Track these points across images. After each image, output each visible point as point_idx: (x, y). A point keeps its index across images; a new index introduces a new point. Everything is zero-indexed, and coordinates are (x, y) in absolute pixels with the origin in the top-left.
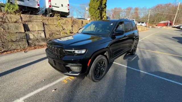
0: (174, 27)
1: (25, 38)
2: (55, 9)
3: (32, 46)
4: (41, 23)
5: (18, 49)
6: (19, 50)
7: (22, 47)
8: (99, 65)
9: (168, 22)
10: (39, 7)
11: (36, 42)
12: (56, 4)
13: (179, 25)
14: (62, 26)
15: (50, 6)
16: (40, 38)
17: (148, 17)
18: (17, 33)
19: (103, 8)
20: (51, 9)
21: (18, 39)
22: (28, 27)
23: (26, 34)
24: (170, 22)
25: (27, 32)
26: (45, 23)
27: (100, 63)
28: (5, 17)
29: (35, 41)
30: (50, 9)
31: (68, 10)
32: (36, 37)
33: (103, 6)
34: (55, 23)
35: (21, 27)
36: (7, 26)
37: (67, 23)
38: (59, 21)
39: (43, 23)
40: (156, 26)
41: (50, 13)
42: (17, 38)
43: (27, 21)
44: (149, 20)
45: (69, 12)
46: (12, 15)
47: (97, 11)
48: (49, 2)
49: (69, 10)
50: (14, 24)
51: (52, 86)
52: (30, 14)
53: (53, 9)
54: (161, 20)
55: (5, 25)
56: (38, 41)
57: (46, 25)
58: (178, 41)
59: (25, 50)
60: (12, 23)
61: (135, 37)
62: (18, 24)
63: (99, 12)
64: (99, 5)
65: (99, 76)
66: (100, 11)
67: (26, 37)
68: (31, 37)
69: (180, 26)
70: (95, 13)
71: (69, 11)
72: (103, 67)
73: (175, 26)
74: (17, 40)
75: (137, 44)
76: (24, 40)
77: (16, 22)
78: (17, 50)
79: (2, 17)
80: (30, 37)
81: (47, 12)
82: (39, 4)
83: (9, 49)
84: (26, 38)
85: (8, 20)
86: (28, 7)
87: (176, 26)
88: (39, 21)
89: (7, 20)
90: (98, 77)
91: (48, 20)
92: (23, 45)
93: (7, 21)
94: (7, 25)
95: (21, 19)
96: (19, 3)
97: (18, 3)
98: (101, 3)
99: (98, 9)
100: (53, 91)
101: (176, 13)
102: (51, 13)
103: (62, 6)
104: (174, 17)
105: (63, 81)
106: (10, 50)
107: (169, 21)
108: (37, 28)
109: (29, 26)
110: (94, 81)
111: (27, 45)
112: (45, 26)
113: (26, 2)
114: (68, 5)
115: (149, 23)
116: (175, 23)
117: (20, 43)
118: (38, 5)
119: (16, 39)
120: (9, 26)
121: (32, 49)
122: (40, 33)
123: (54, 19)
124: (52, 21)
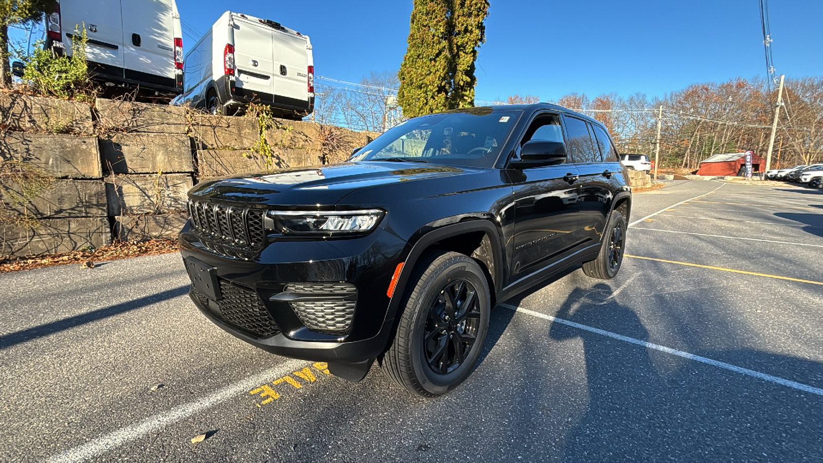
0: (774, 178)
1: (98, 205)
2: (250, 84)
3: (132, 240)
4: (184, 138)
5: (61, 255)
6: (66, 258)
7: (82, 244)
8: (449, 304)
9: (744, 157)
10: (179, 72)
11: (152, 223)
12: (255, 63)
13: (795, 170)
14: (278, 158)
15: (230, 72)
16: (170, 205)
17: (654, 136)
18: (66, 177)
19: (463, 88)
20: (233, 83)
21: (66, 206)
22: (122, 154)
23: (106, 184)
24: (754, 156)
25: (112, 178)
26: (200, 138)
27: (452, 291)
28: (17, 109)
29: (147, 222)
30: (226, 84)
31: (306, 87)
32: (154, 200)
33: (462, 78)
34: (245, 141)
35: (87, 153)
36: (21, 148)
37: (302, 143)
38: (265, 132)
39: (191, 139)
40: (694, 173)
41: (229, 99)
42: (61, 200)
43: (117, 130)
44: (661, 151)
45: (312, 99)
46: (54, 101)
47: (433, 97)
48: (225, 54)
49: (311, 90)
50: (58, 137)
51: (193, 416)
52: (137, 100)
53: (242, 83)
54: (710, 150)
55: (13, 141)
56: (160, 218)
57: (205, 147)
58: (805, 229)
59: (92, 257)
60: (50, 133)
61: (610, 196)
62: (76, 141)
63: (443, 101)
64: (441, 73)
65: (447, 366)
66: (447, 98)
67: (105, 200)
68: (132, 198)
69: (798, 173)
70: (428, 107)
71: (311, 95)
72: (468, 315)
73: (774, 172)
74: (61, 211)
75: (622, 225)
76: (94, 211)
77: (67, 131)
78: (53, 258)
79: (7, 105)
80: (125, 199)
81: (216, 95)
82: (181, 61)
83: (17, 254)
84: (103, 205)
85: (32, 121)
86: (131, 74)
87: (783, 174)
88: (173, 129)
89: (27, 118)
90: (444, 372)
91: (214, 127)
92: (89, 235)
93: (28, 125)
94: (25, 141)
95: (94, 119)
96: (93, 53)
97: (90, 53)
98: (452, 67)
99: (439, 91)
100: (194, 441)
101: (772, 120)
102: (231, 102)
103: (283, 70)
104: (767, 136)
105: (256, 391)
106: (23, 258)
107: (748, 153)
108: (161, 161)
109: (125, 149)
110: (418, 387)
111: (106, 236)
112: (200, 152)
113: (126, 51)
114: (311, 69)
115: (662, 159)
116: (774, 160)
117: (73, 225)
118: (179, 66)
119: (55, 208)
120: (31, 147)
121: (127, 255)
122: (174, 185)
123: (245, 123)
124: (235, 131)
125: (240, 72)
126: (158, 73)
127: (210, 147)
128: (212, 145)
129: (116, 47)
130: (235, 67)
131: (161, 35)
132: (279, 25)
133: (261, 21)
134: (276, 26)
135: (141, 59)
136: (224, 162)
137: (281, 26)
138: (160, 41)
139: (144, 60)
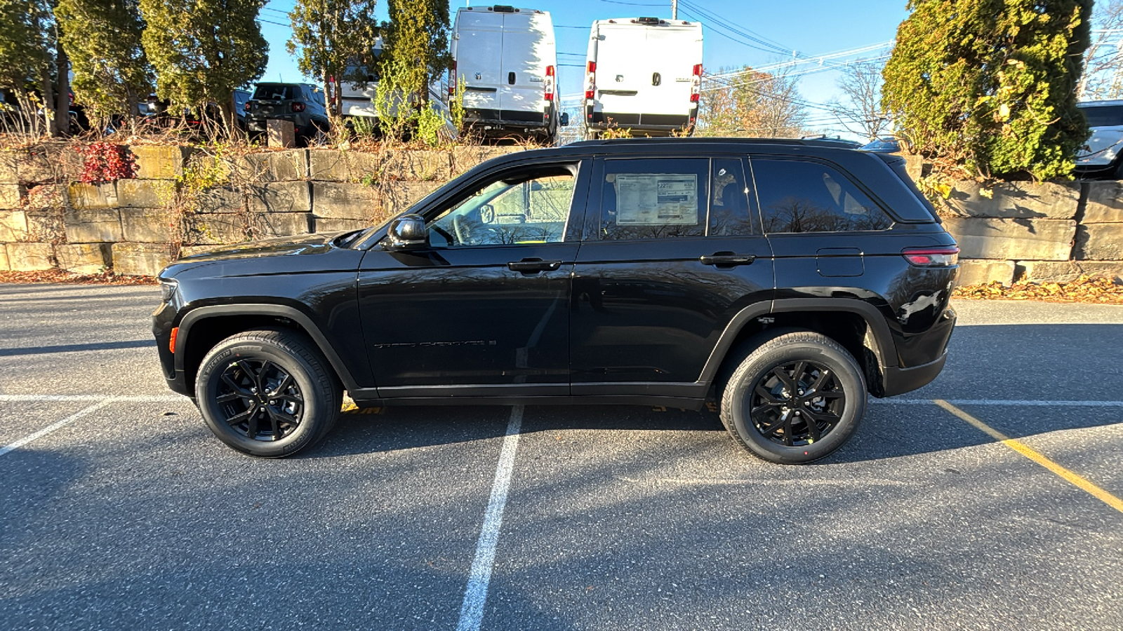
10: (548, 104)
20: (592, 108)
31: (689, 98)
45: (695, 112)
49: (695, 98)
50: (424, 185)
53: (601, 106)
63: (958, 76)
71: (694, 106)
77: (433, 178)
95: (451, 166)
97: (473, 100)
103: (656, 80)
113: (503, 91)
114: (697, 70)
118: (548, 97)
125: (601, 92)
126: (529, 109)
127: (544, 187)
128: (547, 185)
129: (494, 90)
130: (595, 87)
131: (534, 66)
132: (656, 19)
133: (633, 22)
134: (653, 22)
135: (515, 97)
136: (555, 203)
137: (660, 19)
138: (533, 75)
139: (518, 97)
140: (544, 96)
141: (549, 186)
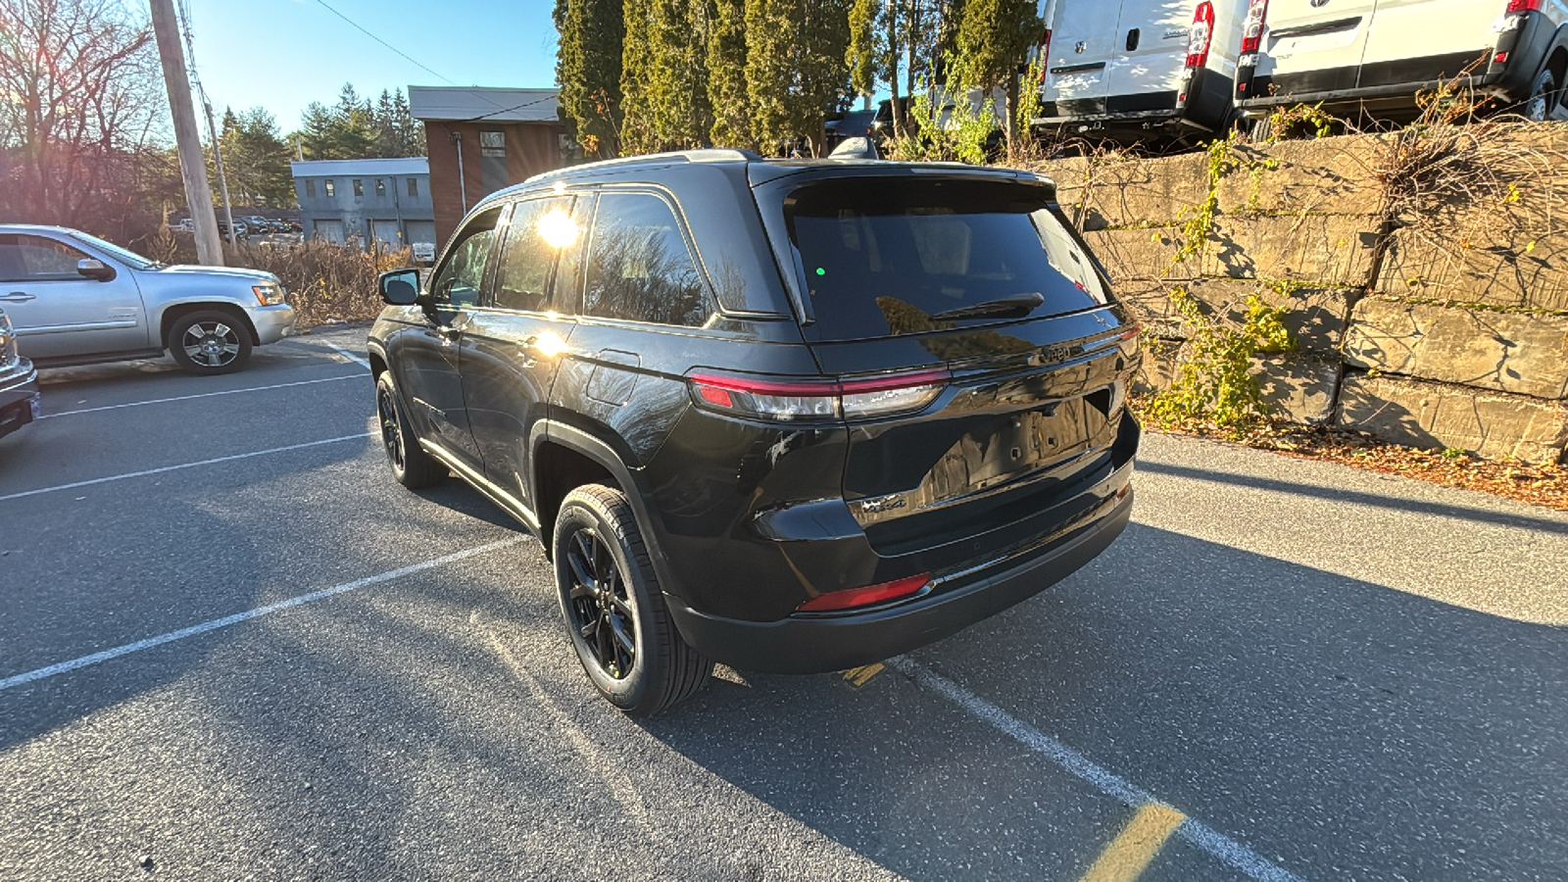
14: (1228, 242)
91: (1124, 186)
123: (1181, 167)
124: (1159, 188)
125: (1272, 36)
126: (1156, 88)
127: (1112, 224)
128: (1116, 220)
129: (1101, 66)
130: (1263, 29)
131: (1176, 10)
135: (1134, 71)
136: (1121, 251)
138: (1171, 26)
139: (1139, 71)
140: (1184, 61)
141: (1120, 222)
